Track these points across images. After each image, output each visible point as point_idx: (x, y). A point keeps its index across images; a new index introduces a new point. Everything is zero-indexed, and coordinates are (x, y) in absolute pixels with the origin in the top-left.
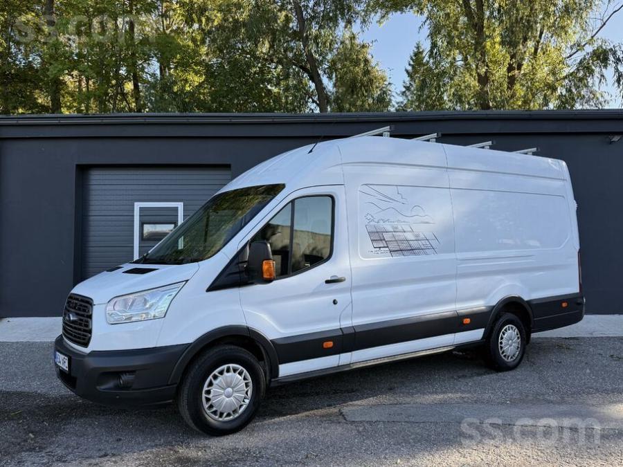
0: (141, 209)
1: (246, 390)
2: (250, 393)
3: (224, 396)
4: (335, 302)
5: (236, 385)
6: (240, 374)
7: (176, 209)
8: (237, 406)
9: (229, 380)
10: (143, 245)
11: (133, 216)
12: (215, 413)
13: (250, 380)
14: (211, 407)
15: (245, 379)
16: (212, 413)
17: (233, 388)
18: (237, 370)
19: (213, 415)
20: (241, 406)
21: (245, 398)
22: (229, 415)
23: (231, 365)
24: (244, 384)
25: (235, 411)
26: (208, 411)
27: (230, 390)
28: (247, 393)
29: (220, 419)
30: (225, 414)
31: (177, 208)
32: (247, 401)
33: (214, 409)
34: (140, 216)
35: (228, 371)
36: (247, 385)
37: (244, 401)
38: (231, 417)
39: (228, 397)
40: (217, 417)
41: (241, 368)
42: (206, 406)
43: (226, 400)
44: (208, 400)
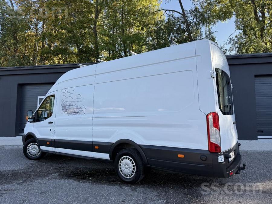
4: (51, 130)
5: (36, 148)
23: (35, 143)
25: (36, 155)
27: (34, 149)
30: (33, 155)
42: (28, 152)
43: (33, 151)
44: (28, 150)
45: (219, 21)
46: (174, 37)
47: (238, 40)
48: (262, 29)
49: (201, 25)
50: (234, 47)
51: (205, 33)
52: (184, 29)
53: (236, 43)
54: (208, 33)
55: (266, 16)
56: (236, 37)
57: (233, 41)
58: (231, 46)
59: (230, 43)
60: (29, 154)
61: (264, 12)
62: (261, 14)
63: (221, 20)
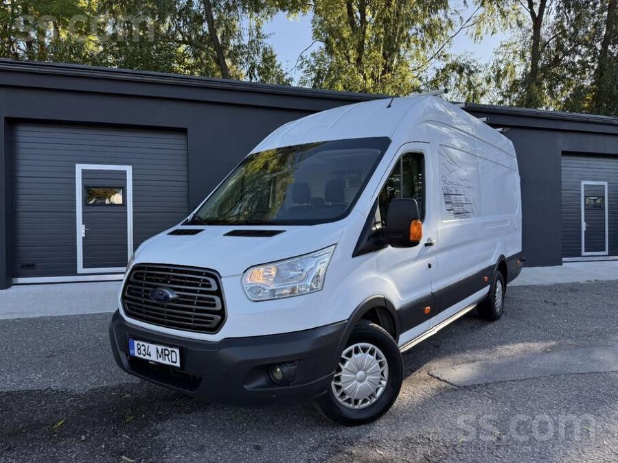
0: (84, 172)
1: (381, 370)
2: (386, 374)
3: (356, 382)
4: (430, 266)
5: (369, 367)
6: (371, 353)
7: (124, 173)
8: (373, 390)
9: (359, 362)
10: (87, 210)
11: (75, 178)
12: (349, 401)
13: (384, 359)
14: (343, 394)
15: (378, 358)
16: (345, 401)
17: (365, 370)
18: (368, 348)
19: (347, 404)
20: (377, 390)
21: (381, 379)
22: (365, 401)
23: (359, 345)
24: (377, 364)
26: (340, 400)
27: (361, 373)
28: (382, 374)
29: (356, 407)
30: (360, 401)
31: (126, 171)
32: (384, 383)
33: (347, 397)
34: (82, 179)
35: (357, 351)
36: (381, 365)
37: (380, 383)
38: (369, 403)
39: (361, 381)
40: (351, 405)
41: (370, 346)
42: (337, 395)
43: (360, 385)
44: (338, 388)
45: (280, 12)
46: (174, 29)
47: (317, 63)
48: (360, 49)
49: (240, 9)
50: (309, 78)
51: (247, 32)
52: (201, 12)
53: (313, 69)
54: (255, 34)
55: (367, 18)
56: (313, 55)
57: (307, 65)
58: (303, 75)
59: (301, 67)
60: (346, 404)
61: (365, 12)
62: (358, 14)
63: (284, 10)
